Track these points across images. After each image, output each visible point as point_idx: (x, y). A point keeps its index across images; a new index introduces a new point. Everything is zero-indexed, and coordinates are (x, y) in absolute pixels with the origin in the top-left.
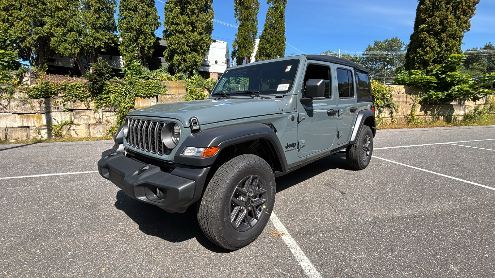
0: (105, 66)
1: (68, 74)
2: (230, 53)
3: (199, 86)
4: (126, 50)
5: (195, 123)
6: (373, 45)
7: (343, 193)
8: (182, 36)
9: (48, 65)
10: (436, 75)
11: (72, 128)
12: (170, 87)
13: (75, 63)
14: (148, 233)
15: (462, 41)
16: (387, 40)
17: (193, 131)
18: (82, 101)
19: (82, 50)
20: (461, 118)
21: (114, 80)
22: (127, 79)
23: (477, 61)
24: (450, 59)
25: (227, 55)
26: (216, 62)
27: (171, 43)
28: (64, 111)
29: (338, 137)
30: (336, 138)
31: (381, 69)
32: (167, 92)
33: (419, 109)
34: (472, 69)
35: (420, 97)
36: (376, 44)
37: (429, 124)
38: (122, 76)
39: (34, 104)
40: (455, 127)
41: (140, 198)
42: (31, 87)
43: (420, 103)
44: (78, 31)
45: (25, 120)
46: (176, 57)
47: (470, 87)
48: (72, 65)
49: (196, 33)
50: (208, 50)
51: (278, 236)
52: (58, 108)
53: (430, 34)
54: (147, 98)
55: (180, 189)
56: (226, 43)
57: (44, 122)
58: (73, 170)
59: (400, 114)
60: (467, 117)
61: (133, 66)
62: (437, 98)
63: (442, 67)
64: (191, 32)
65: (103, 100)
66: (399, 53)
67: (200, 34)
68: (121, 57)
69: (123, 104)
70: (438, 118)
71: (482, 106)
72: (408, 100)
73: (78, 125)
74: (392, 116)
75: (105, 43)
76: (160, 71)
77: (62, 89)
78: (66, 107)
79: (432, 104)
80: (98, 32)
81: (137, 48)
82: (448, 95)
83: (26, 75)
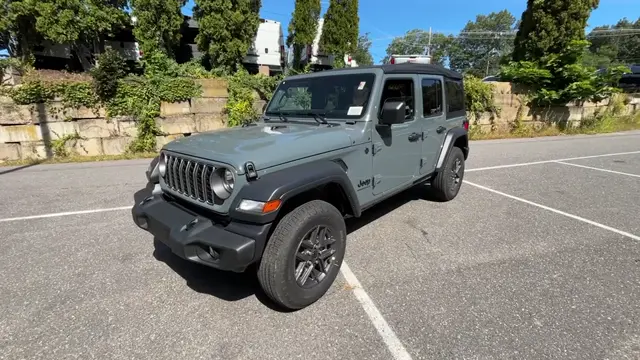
0: (116, 59)
1: (65, 68)
2: (285, 39)
3: (246, 85)
4: (143, 35)
5: (251, 169)
6: (474, 21)
7: (425, 233)
8: (219, 16)
9: (35, 56)
10: (551, 69)
11: (78, 144)
12: (206, 88)
13: (72, 52)
14: (199, 291)
15: (587, 23)
16: (493, 14)
17: (250, 179)
18: (88, 107)
19: (81, 34)
20: (577, 124)
21: (130, 78)
22: (148, 76)
23: (606, 43)
24: (569, 48)
25: (280, 41)
26: (266, 50)
27: (204, 26)
28: (65, 121)
29: (421, 165)
30: (418, 167)
31: (483, 55)
32: (203, 95)
33: (527, 113)
34: (598, 54)
35: (530, 96)
36: (479, 19)
37: (538, 132)
38: (140, 72)
39: (22, 112)
40: (570, 137)
41: (191, 258)
42: (16, 87)
43: (529, 105)
44: (72, 8)
45: (13, 133)
46: (213, 46)
47: (592, 84)
48: (68, 55)
49: (238, 12)
50: (256, 34)
51: (349, 290)
52: (57, 117)
53: (547, 13)
54: (176, 103)
55: (238, 250)
56: (279, 23)
57: (39, 135)
58: (91, 206)
59: (502, 120)
60: (584, 123)
61: (154, 59)
62: (550, 98)
63: (560, 58)
64: (231, 9)
65: (117, 105)
66: (508, 33)
67: (244, 12)
68: (137, 44)
69: (145, 111)
70: (550, 125)
71: (605, 108)
72: (514, 101)
73: (86, 139)
74: (492, 123)
75: (113, 25)
76: (193, 64)
77: (59, 90)
78: (67, 115)
79: (543, 106)
80: (101, 9)
81: (158, 33)
82: (564, 95)
83: (7, 71)
